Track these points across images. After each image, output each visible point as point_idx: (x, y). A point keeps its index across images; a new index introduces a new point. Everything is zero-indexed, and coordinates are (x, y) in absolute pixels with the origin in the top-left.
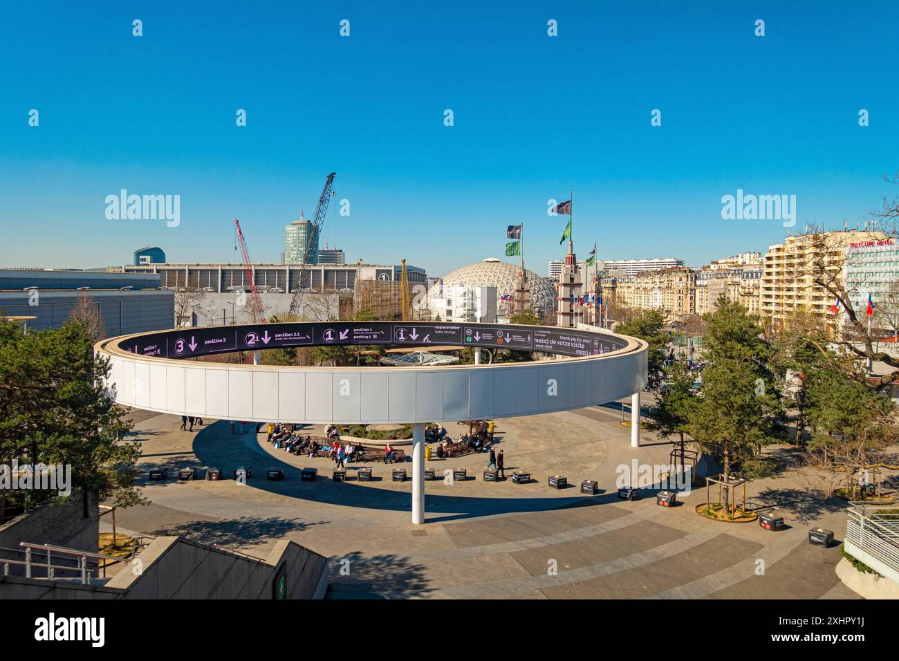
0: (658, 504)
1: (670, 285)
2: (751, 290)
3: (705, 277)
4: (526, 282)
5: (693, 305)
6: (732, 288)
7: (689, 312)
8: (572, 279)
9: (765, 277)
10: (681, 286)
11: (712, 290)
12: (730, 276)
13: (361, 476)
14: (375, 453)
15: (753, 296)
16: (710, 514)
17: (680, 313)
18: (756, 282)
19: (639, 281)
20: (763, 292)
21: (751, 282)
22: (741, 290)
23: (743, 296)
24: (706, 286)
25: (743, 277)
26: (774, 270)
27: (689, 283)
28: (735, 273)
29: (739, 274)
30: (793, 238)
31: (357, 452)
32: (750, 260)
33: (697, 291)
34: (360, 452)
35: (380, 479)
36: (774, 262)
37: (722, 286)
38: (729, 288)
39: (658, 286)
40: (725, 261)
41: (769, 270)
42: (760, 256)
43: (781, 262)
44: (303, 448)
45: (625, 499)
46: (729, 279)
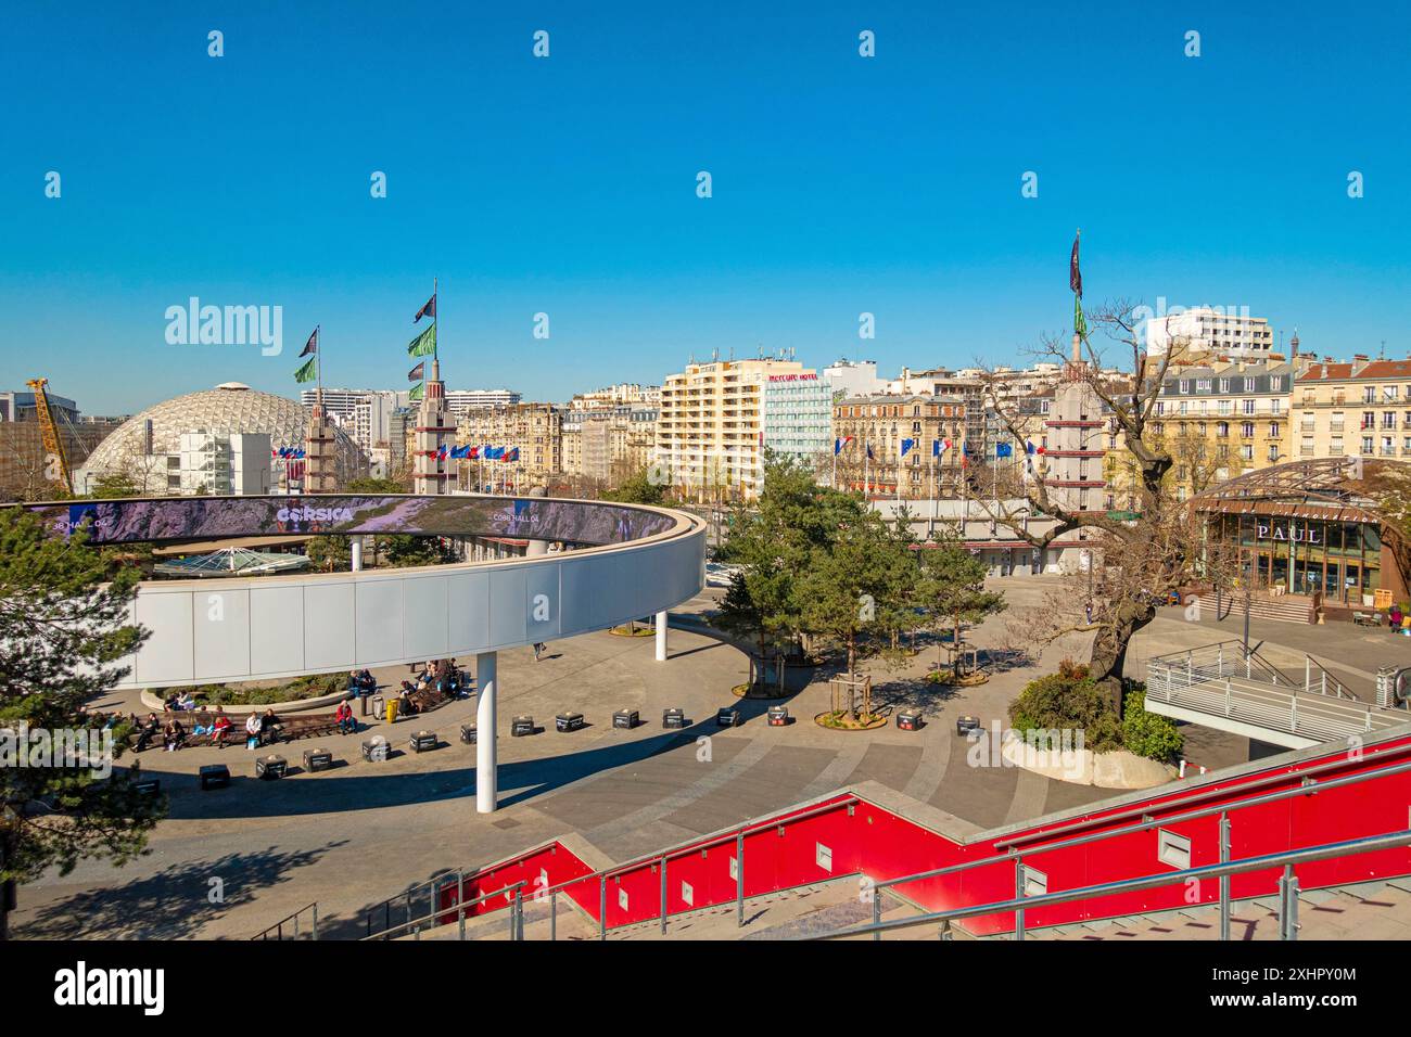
0: (770, 724)
1: (522, 430)
2: (643, 438)
3: (576, 418)
4: (326, 425)
5: (558, 459)
6: (616, 435)
7: (551, 470)
8: (440, 421)
9: (661, 419)
10: (540, 431)
11: (588, 438)
12: (613, 417)
13: (315, 763)
14: (298, 724)
15: (646, 446)
16: (837, 724)
17: (540, 473)
18: (650, 426)
19: (472, 424)
20: (659, 440)
21: (643, 426)
22: (628, 437)
23: (633, 446)
24: (580, 431)
25: (631, 419)
26: (673, 409)
27: (551, 427)
28: (620, 413)
29: (625, 414)
30: (697, 367)
31: (269, 727)
32: (627, 395)
33: (565, 439)
34: (276, 726)
35: (343, 764)
36: (673, 399)
37: (603, 432)
38: (612, 434)
39: (504, 431)
40: (593, 396)
41: (667, 410)
42: (639, 390)
43: (683, 398)
44: (149, 736)
45: (727, 725)
46: (612, 422)
